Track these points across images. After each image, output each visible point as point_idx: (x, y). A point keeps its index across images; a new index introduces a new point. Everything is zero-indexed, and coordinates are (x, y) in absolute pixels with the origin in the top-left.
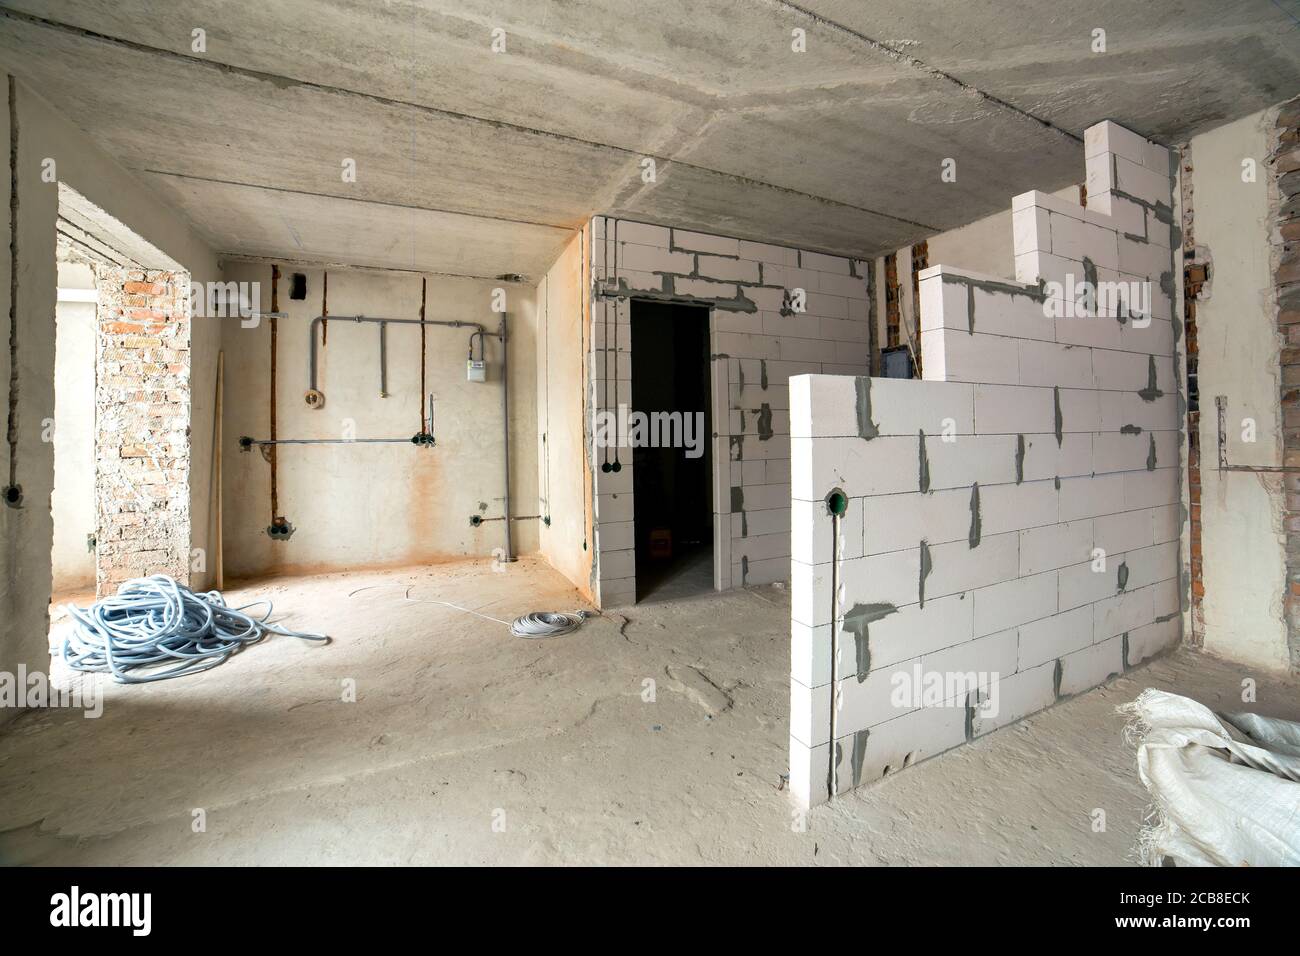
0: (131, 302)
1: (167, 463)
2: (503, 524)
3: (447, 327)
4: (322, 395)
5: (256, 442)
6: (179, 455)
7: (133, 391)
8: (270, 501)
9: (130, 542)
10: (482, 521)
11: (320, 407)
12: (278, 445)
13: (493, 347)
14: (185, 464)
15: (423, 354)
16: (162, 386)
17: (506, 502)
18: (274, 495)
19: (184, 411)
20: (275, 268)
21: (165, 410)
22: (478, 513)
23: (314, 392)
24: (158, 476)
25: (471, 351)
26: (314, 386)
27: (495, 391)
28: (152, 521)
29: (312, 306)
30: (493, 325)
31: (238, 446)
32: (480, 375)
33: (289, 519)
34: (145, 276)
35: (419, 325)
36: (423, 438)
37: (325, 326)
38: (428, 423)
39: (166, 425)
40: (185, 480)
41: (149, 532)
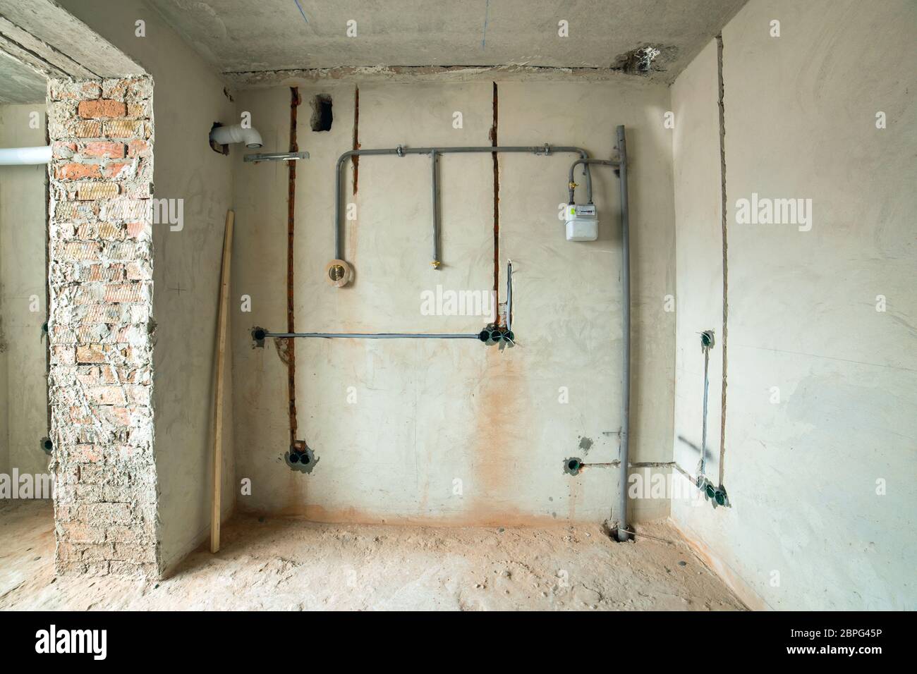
0: (85, 130)
1: (126, 373)
2: (616, 472)
3: (532, 156)
4: (351, 266)
5: (271, 335)
6: (139, 362)
7: (87, 264)
8: (287, 418)
9: (89, 488)
10: (582, 465)
11: (349, 285)
12: (296, 340)
13: (604, 185)
14: (147, 377)
15: (496, 200)
16: (120, 257)
17: (623, 440)
18: (293, 411)
19: (144, 293)
20: (294, 91)
21: (123, 294)
22: (578, 453)
23: (341, 263)
24: (115, 394)
25: (572, 191)
26: (340, 255)
27: (610, 255)
28: (111, 460)
29: (338, 139)
30: (603, 147)
31: (249, 339)
32: (589, 229)
33: (311, 445)
34: (101, 90)
35: (490, 155)
36: (497, 334)
37: (356, 165)
38: (504, 309)
39: (124, 317)
40: (147, 402)
41: (109, 477)
